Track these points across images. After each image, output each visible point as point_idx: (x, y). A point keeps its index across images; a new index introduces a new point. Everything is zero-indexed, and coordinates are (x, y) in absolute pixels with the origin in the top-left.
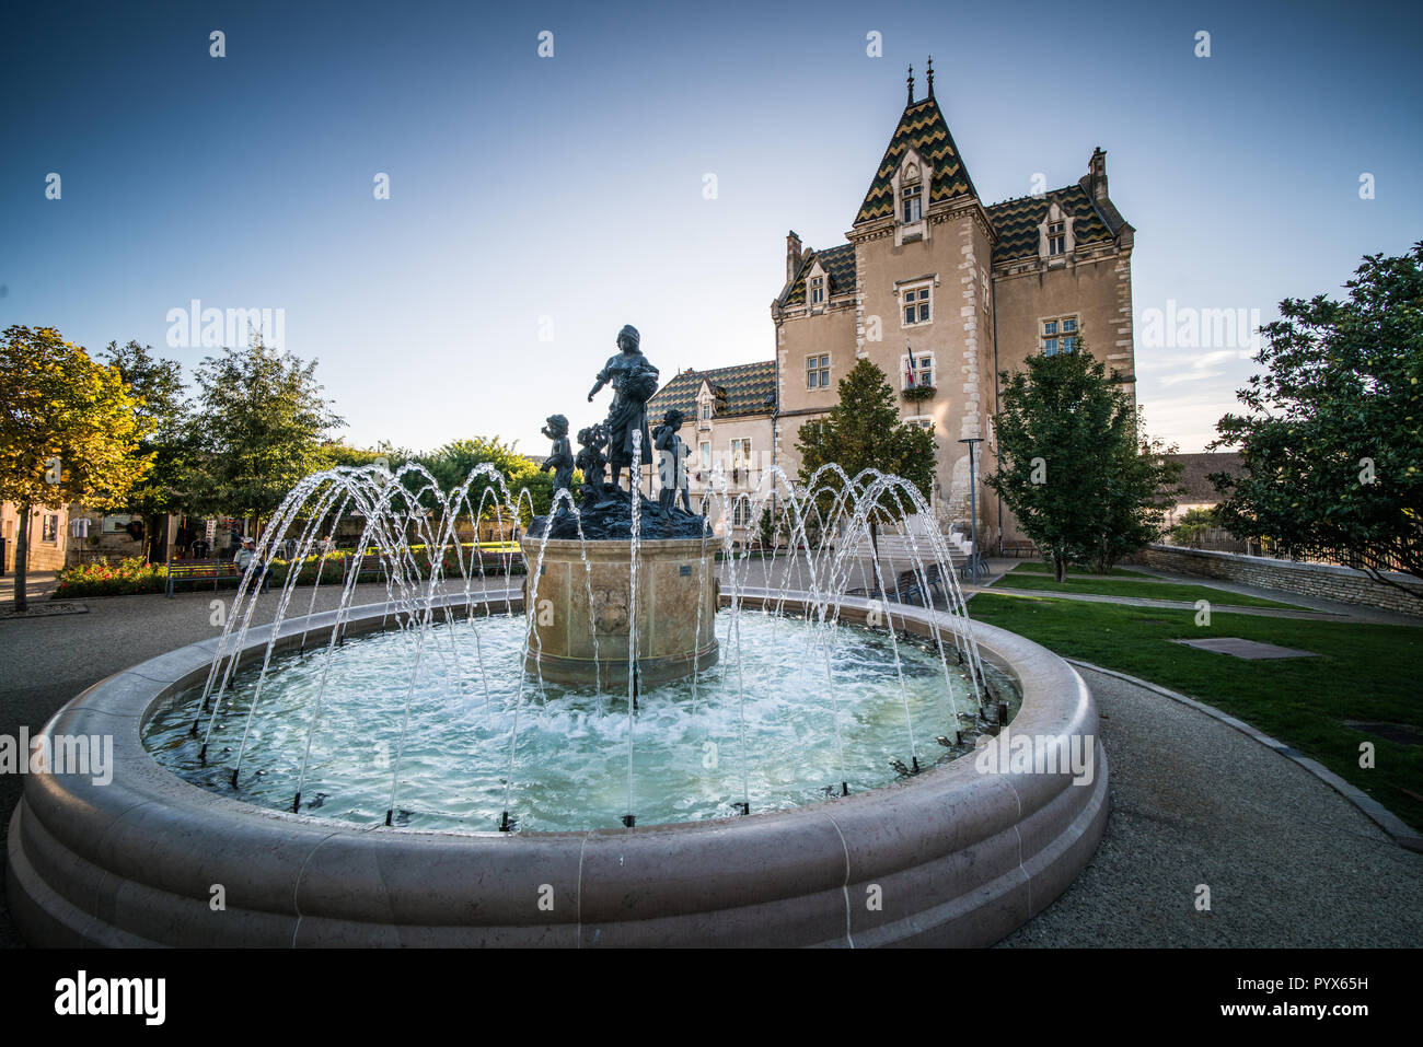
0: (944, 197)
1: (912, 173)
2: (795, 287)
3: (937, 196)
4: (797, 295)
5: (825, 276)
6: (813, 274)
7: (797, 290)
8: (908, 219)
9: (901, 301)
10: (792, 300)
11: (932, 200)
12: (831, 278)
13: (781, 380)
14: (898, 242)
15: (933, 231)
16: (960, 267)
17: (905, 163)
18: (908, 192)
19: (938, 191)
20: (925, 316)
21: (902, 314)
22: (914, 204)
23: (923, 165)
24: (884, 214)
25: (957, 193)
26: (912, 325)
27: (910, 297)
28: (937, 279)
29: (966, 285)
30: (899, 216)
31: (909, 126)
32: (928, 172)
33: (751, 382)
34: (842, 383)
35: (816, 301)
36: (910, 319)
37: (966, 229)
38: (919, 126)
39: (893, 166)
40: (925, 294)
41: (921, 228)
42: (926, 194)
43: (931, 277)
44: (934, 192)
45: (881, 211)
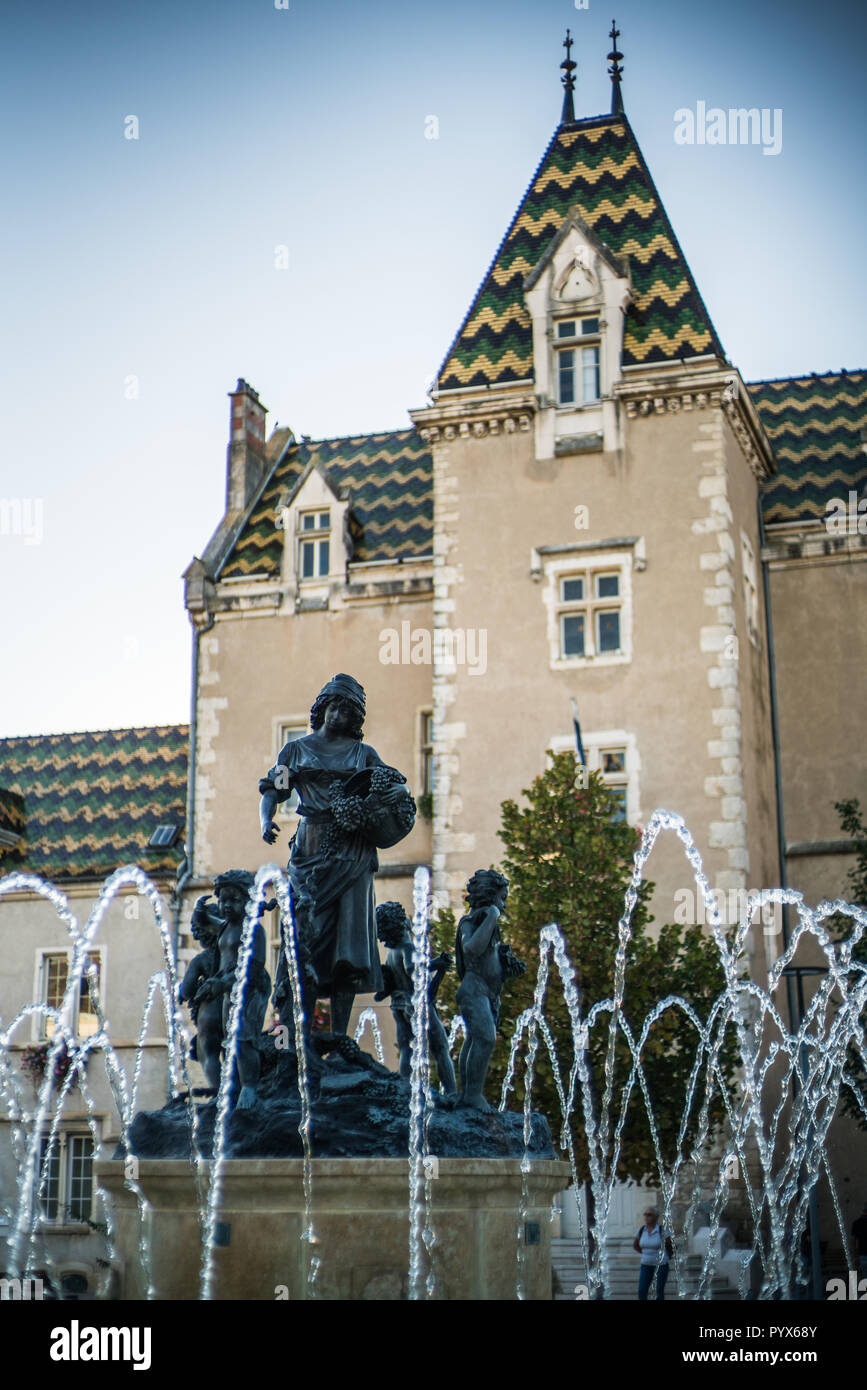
0: (656, 354)
1: (578, 287)
2: (248, 529)
3: (640, 350)
4: (255, 551)
5: (338, 510)
6: (304, 500)
7: (256, 539)
8: (567, 395)
9: (552, 598)
10: (243, 564)
11: (627, 358)
12: (353, 518)
13: (202, 783)
14: (545, 450)
15: (629, 433)
16: (697, 528)
17: (561, 260)
18: (566, 330)
19: (642, 338)
20: (610, 638)
21: (555, 632)
22: (582, 360)
23: (607, 272)
24: (508, 375)
25: (685, 351)
26: (576, 662)
27: (573, 590)
28: (640, 550)
29: (712, 573)
30: (546, 383)
31: (566, 170)
32: (616, 291)
33: (105, 783)
34: (510, 811)
35: (308, 571)
36: (574, 644)
37: (708, 438)
38: (592, 176)
39: (531, 260)
40: (609, 586)
41: (600, 422)
42: (612, 339)
43: (626, 546)
44: (631, 339)
45: (501, 365)
